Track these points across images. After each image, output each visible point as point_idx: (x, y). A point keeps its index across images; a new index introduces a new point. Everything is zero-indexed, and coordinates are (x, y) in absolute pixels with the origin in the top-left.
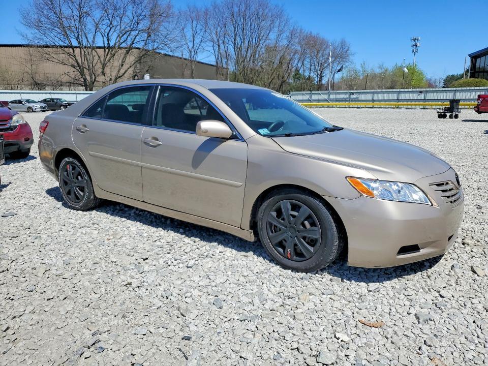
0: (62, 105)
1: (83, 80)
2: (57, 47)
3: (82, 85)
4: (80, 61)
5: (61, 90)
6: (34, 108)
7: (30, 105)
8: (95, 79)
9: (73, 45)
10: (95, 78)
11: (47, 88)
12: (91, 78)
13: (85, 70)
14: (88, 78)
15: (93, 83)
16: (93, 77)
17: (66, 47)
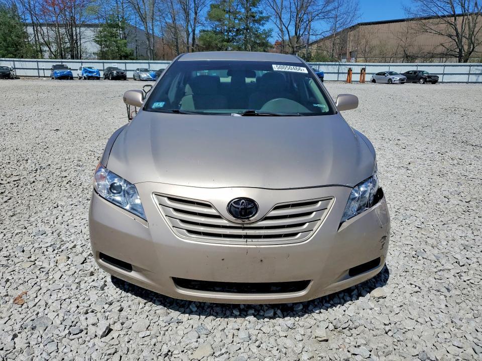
0: (422, 78)
1: (458, 50)
2: (438, 17)
3: (456, 57)
4: (459, 30)
5: (431, 62)
6: (393, 80)
7: (391, 77)
8: (473, 50)
9: (457, 13)
10: (474, 48)
11: (416, 61)
12: (469, 48)
13: (464, 40)
14: (466, 48)
15: (470, 54)
16: (472, 46)
17: (449, 16)
